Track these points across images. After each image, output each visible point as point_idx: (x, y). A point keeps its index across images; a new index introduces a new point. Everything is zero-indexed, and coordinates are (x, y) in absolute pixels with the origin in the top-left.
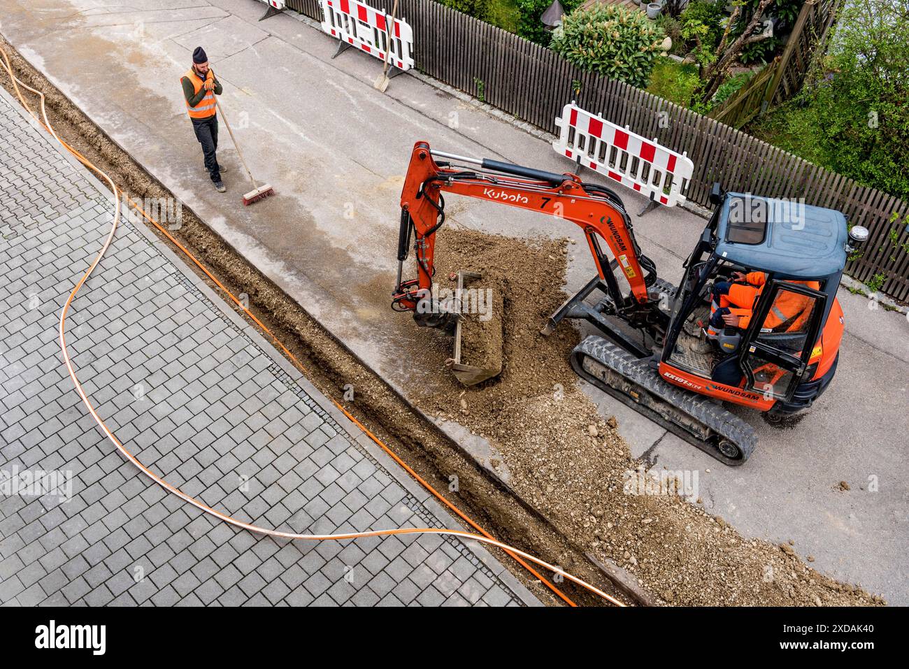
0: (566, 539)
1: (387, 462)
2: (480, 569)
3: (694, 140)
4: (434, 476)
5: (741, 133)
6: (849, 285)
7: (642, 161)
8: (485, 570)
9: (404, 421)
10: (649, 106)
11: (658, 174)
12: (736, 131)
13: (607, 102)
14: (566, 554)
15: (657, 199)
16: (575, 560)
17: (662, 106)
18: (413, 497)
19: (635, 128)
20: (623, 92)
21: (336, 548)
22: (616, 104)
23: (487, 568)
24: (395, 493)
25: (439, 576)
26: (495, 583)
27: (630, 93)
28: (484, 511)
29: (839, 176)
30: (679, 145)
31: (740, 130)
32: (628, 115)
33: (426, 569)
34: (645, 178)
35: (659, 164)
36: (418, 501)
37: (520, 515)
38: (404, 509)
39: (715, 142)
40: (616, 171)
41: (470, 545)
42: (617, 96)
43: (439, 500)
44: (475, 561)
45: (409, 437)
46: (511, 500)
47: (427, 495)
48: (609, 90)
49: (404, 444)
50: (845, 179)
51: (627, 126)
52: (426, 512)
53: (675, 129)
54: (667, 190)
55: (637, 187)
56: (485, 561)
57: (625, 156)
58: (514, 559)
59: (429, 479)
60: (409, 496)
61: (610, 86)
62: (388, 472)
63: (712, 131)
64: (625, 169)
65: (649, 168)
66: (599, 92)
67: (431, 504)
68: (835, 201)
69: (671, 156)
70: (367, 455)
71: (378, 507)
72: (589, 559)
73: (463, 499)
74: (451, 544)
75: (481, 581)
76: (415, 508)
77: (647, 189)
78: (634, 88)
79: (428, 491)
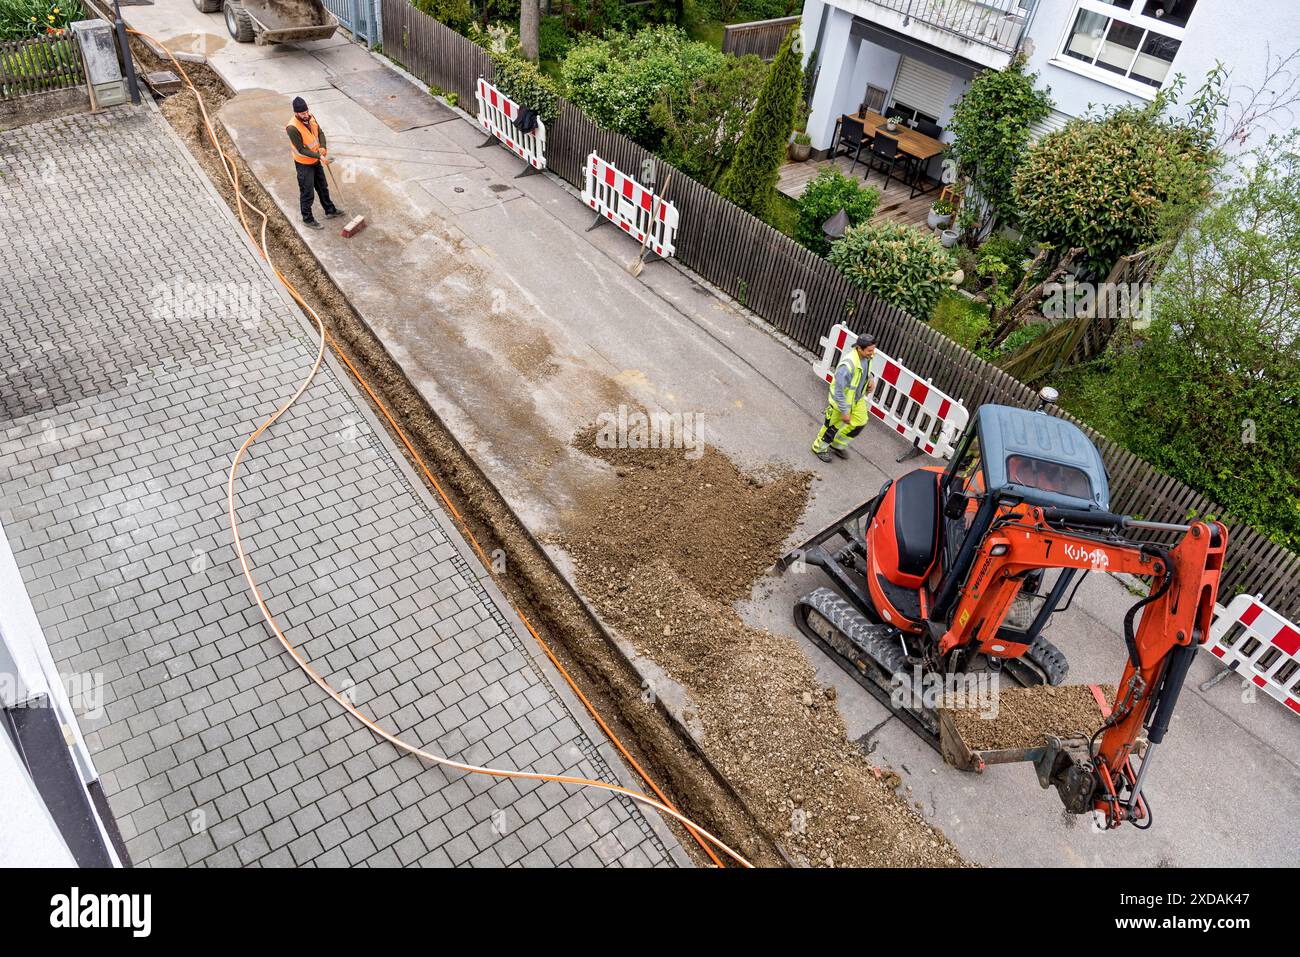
0: (755, 820)
1: (565, 692)
2: (650, 839)
3: (973, 388)
4: (615, 717)
5: (1028, 389)
6: (1129, 583)
7: (911, 401)
8: (655, 841)
9: (593, 647)
10: (928, 342)
11: (926, 418)
12: (1022, 385)
13: (882, 329)
14: (752, 840)
15: (922, 446)
16: (761, 848)
17: (943, 344)
18: (587, 738)
19: (909, 363)
20: (901, 321)
21: (488, 782)
22: (891, 332)
23: (658, 839)
24: (567, 730)
25: (600, 837)
26: (664, 858)
27: (909, 323)
28: (666, 771)
29: (1133, 456)
30: (956, 390)
31: (1027, 385)
32: (903, 348)
33: (587, 826)
34: (912, 421)
35: (930, 407)
36: (592, 744)
37: (707, 782)
38: (574, 751)
39: (997, 394)
40: (880, 406)
41: (640, 806)
42: (894, 324)
43: (616, 747)
44: (645, 828)
45: (595, 667)
46: (699, 763)
47: (603, 739)
48: (886, 316)
49: (588, 675)
50: (1140, 460)
51: (901, 360)
52: (599, 759)
53: (954, 372)
54: (934, 438)
55: (901, 429)
56: (656, 829)
57: (893, 392)
58: (691, 834)
59: (609, 721)
60: (583, 737)
61: (888, 312)
62: (563, 704)
63: (996, 382)
64: (890, 406)
65: (918, 409)
66: (875, 317)
67: (606, 750)
68: (1126, 483)
69: (945, 401)
70: (543, 679)
71: (545, 743)
72: (778, 851)
73: (643, 750)
74: (621, 802)
75: (647, 851)
76: (587, 751)
77: (911, 432)
78: (914, 318)
79: (606, 734)
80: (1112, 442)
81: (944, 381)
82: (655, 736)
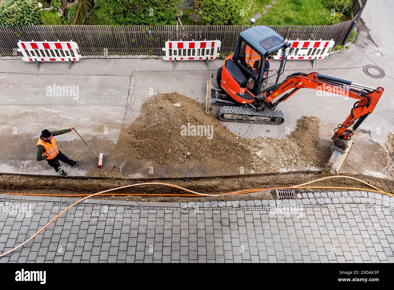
0: (113, 178)
1: (39, 198)
2: (94, 206)
3: (71, 35)
4: (59, 191)
5: (85, 25)
6: (144, 58)
7: (59, 50)
8: (95, 205)
9: (35, 181)
10: (48, 30)
11: (67, 52)
12: (83, 26)
13: (32, 35)
14: (116, 183)
15: (72, 60)
16: (119, 182)
17: (53, 28)
18: (56, 202)
19: (48, 40)
20: (36, 29)
21: (41, 236)
22: (36, 34)
23: (95, 204)
24: (49, 205)
25: (82, 217)
26: (101, 206)
27: (38, 28)
28: (83, 189)
29: (122, 26)
30: (67, 39)
31: (84, 25)
32: (43, 36)
33: (77, 219)
34: (64, 55)
35: (65, 48)
36: (59, 202)
37: (95, 182)
38: (56, 208)
39: (79, 32)
40: (52, 57)
41: (85, 202)
42: (34, 31)
43: (66, 197)
44: (90, 205)
45: (41, 185)
46: (89, 180)
47: (61, 198)
48: (30, 30)
49: (41, 189)
50: (124, 26)
51: (45, 40)
52: (64, 203)
53: (63, 34)
54: (73, 55)
55: (63, 59)
56: (93, 202)
57: (52, 51)
58: (102, 195)
59: (59, 193)
60: (55, 202)
61: (29, 29)
62: (42, 201)
63: (75, 29)
64: (55, 55)
65: (62, 51)
66: (27, 33)
67: (64, 199)
68: (125, 34)
69: (67, 44)
70: (29, 201)
71: (47, 214)
72: (123, 179)
73: (73, 191)
74: (79, 206)
75: (96, 209)
76: (59, 204)
77: (66, 59)
78: (38, 26)
79: (60, 196)
80: (114, 26)
81: (62, 38)
82: (73, 185)
